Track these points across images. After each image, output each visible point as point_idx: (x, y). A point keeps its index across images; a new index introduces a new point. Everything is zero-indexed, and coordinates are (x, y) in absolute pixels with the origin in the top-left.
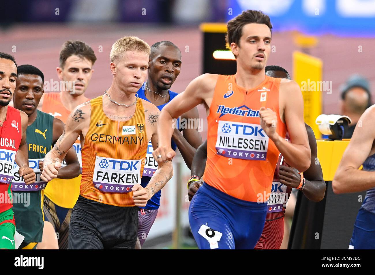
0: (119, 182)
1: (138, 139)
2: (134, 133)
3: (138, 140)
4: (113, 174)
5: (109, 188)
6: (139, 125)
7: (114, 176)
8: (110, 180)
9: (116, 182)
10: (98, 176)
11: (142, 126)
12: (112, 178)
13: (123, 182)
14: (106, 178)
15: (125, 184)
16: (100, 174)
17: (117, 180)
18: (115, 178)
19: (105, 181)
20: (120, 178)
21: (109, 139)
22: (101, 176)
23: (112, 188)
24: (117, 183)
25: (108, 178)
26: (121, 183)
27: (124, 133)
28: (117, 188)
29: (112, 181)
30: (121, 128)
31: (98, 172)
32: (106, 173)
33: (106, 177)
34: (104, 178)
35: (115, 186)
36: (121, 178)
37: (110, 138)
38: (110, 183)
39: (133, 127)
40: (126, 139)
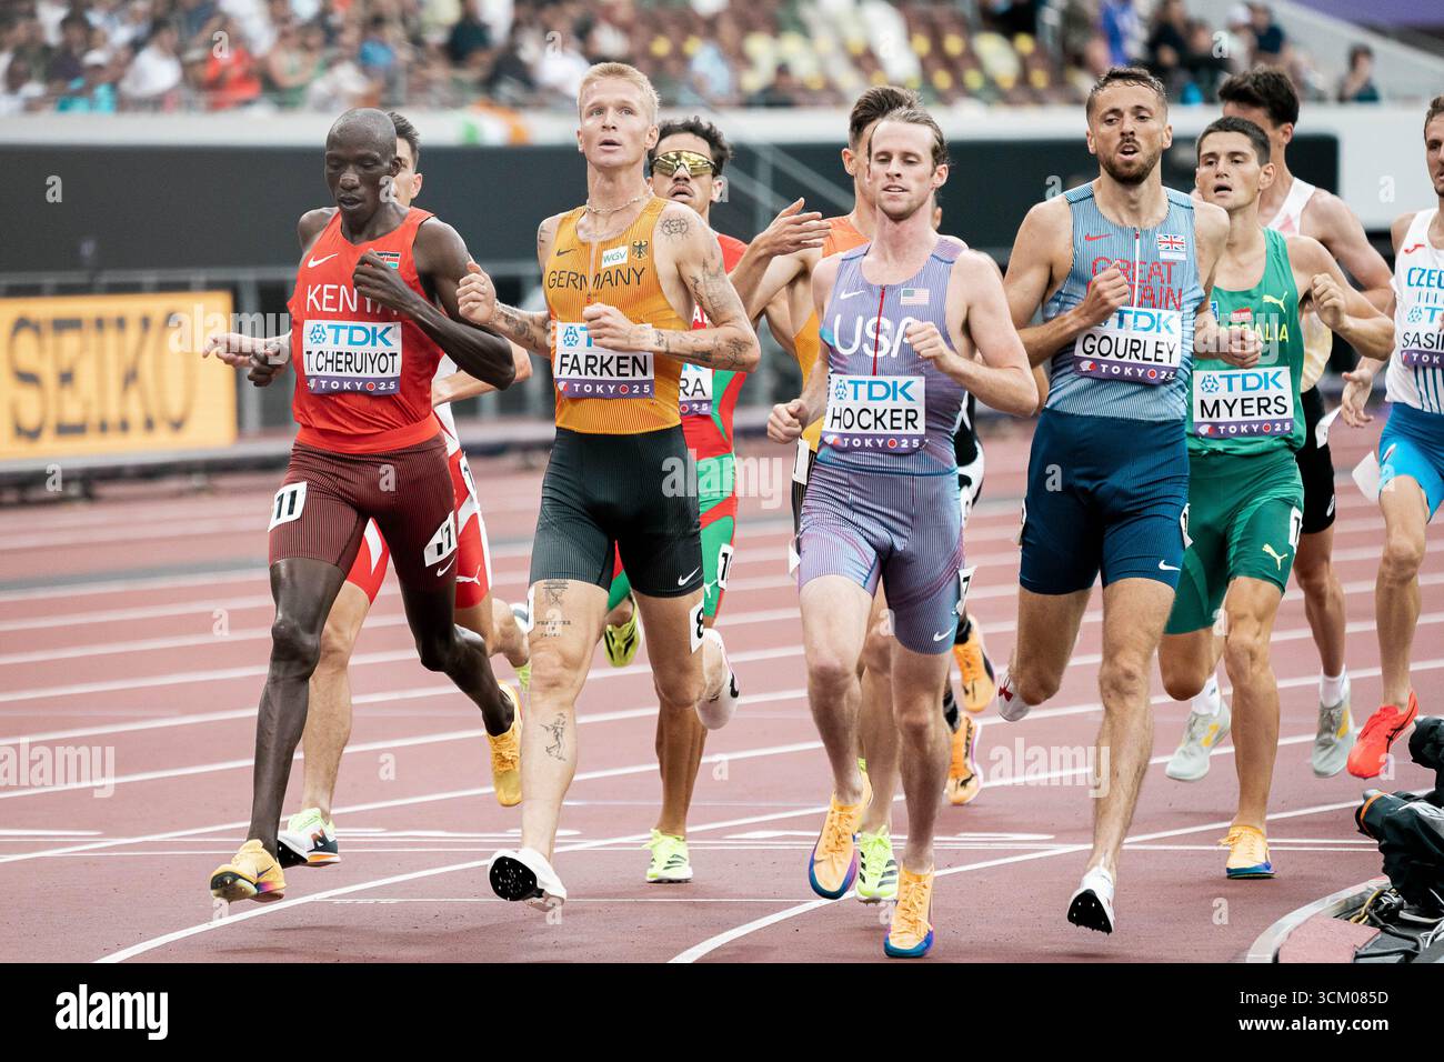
0: (601, 374)
1: (632, 272)
2: (625, 260)
3: (633, 277)
4: (588, 357)
5: (581, 388)
6: (637, 244)
7: (591, 361)
8: (583, 372)
9: (595, 374)
10: (563, 365)
11: (644, 244)
12: (587, 366)
13: (611, 375)
14: (575, 368)
15: (616, 378)
16: (565, 361)
17: (597, 369)
18: (592, 367)
19: (575, 375)
20: (602, 366)
21: (573, 281)
22: (566, 365)
23: (588, 389)
24: (598, 377)
25: (578, 368)
26: (606, 377)
27: (605, 265)
28: (599, 389)
29: (586, 374)
30: (599, 257)
31: (563, 356)
32: (576, 357)
33: (575, 365)
34: (572, 368)
35: (594, 383)
36: (606, 366)
37: (574, 277)
38: (583, 377)
39: (623, 250)
40: (608, 277)
